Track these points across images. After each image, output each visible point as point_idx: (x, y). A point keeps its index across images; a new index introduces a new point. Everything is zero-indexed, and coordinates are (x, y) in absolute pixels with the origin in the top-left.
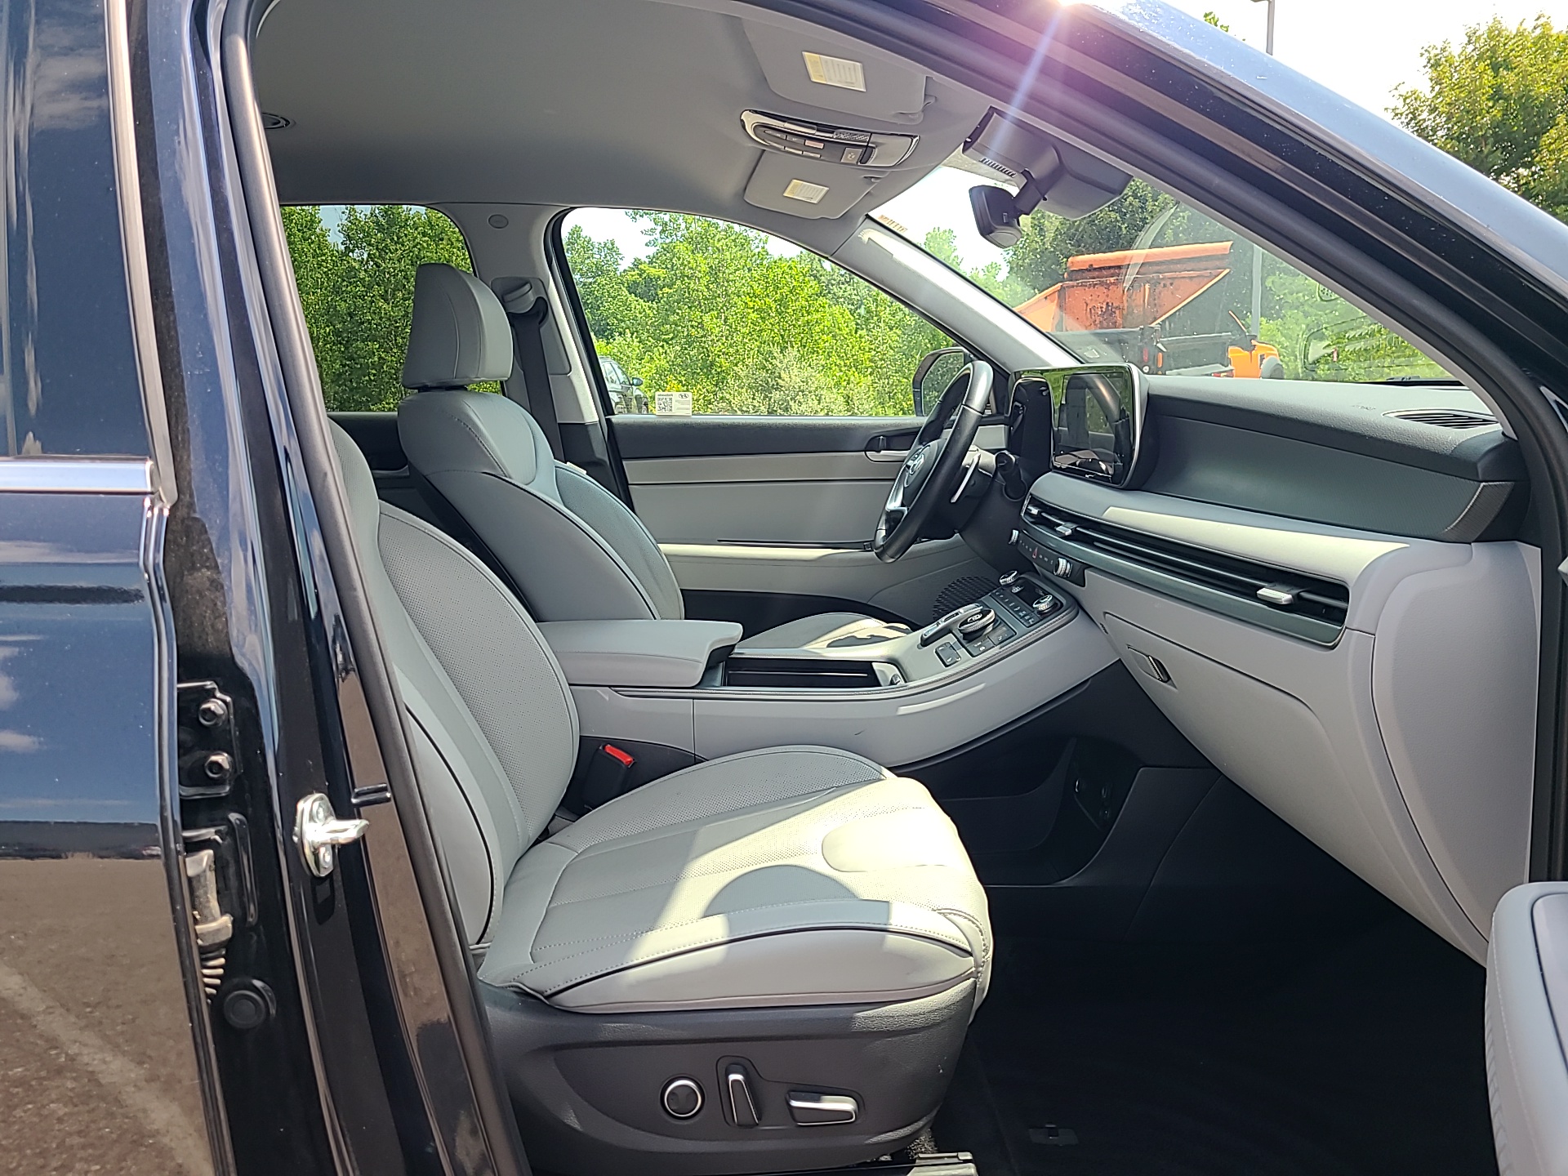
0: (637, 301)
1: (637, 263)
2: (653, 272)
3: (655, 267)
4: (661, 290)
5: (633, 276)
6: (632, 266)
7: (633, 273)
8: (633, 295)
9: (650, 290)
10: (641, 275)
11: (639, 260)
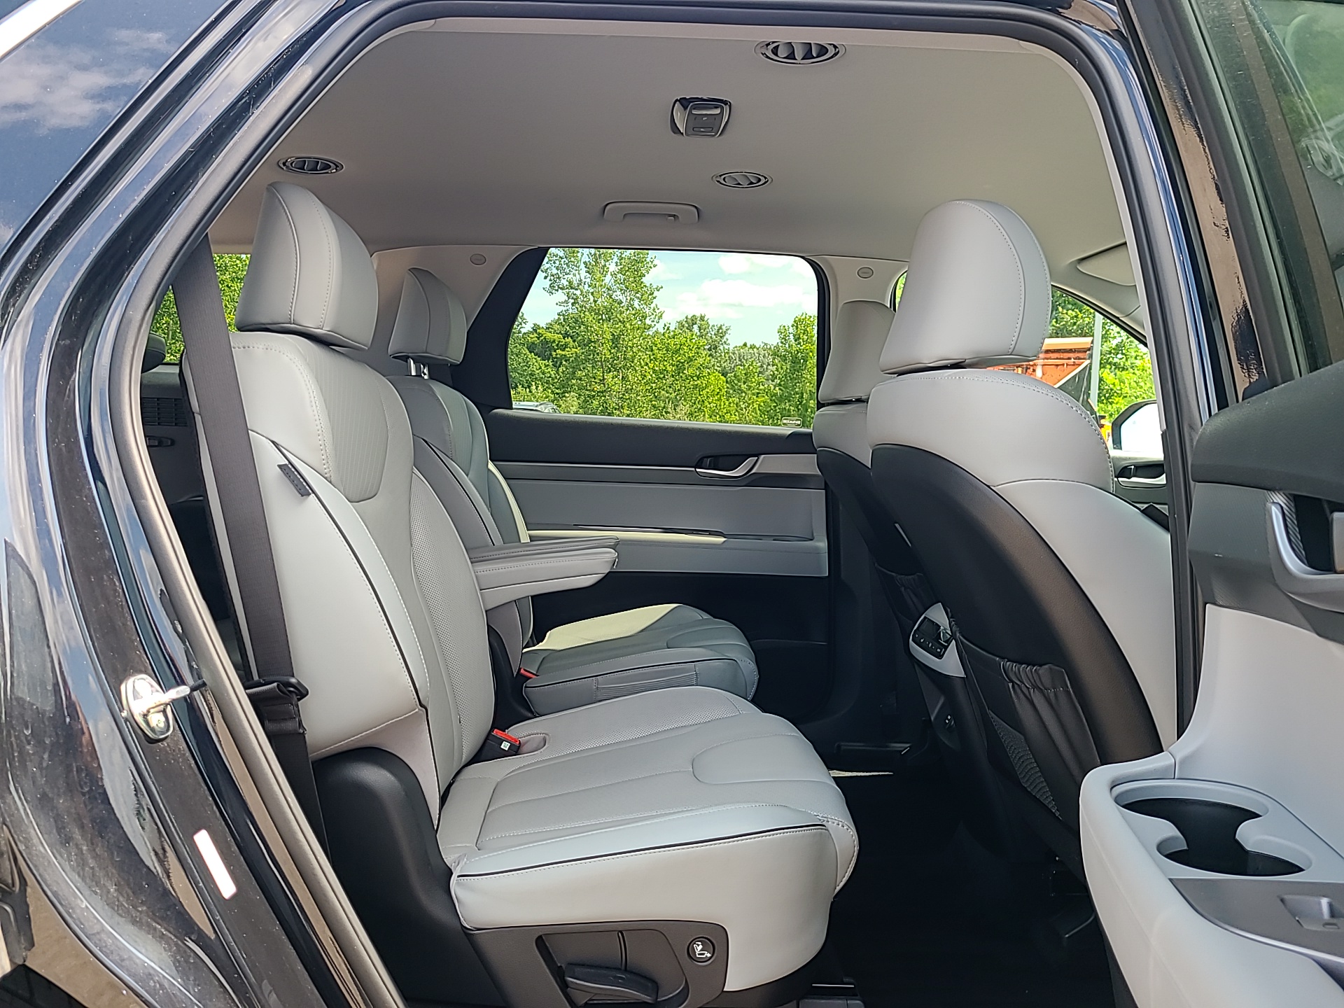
0: (535, 359)
1: (535, 329)
2: (549, 335)
3: (551, 332)
4: (555, 351)
5: (532, 338)
6: (532, 330)
7: (533, 336)
8: (533, 354)
9: (545, 351)
10: (538, 338)
11: (538, 326)
